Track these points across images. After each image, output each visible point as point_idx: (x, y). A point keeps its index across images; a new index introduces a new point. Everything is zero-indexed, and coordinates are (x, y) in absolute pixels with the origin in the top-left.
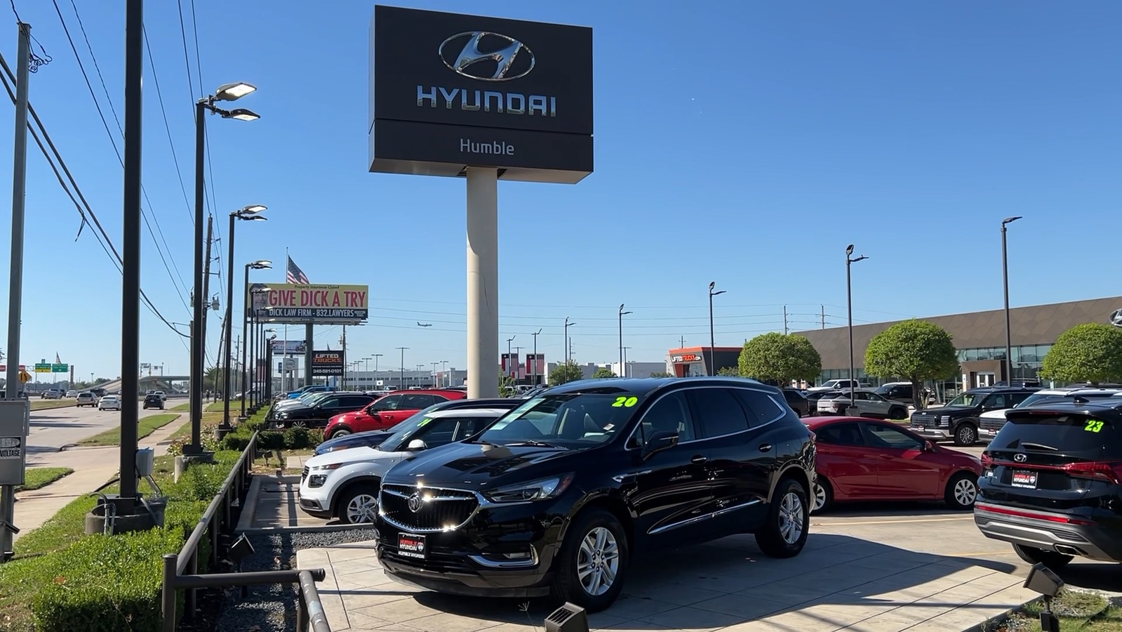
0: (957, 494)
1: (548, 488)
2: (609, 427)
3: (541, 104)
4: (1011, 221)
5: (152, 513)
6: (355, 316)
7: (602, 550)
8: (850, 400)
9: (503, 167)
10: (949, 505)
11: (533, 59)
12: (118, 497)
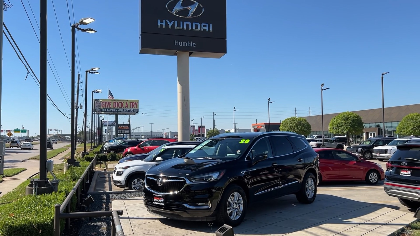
0: (370, 178)
1: (215, 176)
2: (238, 152)
3: (206, 27)
4: (385, 74)
5: (53, 187)
6: (134, 112)
7: (236, 202)
8: (322, 143)
9: (191, 51)
10: (367, 182)
11: (203, 9)
12: (39, 180)
